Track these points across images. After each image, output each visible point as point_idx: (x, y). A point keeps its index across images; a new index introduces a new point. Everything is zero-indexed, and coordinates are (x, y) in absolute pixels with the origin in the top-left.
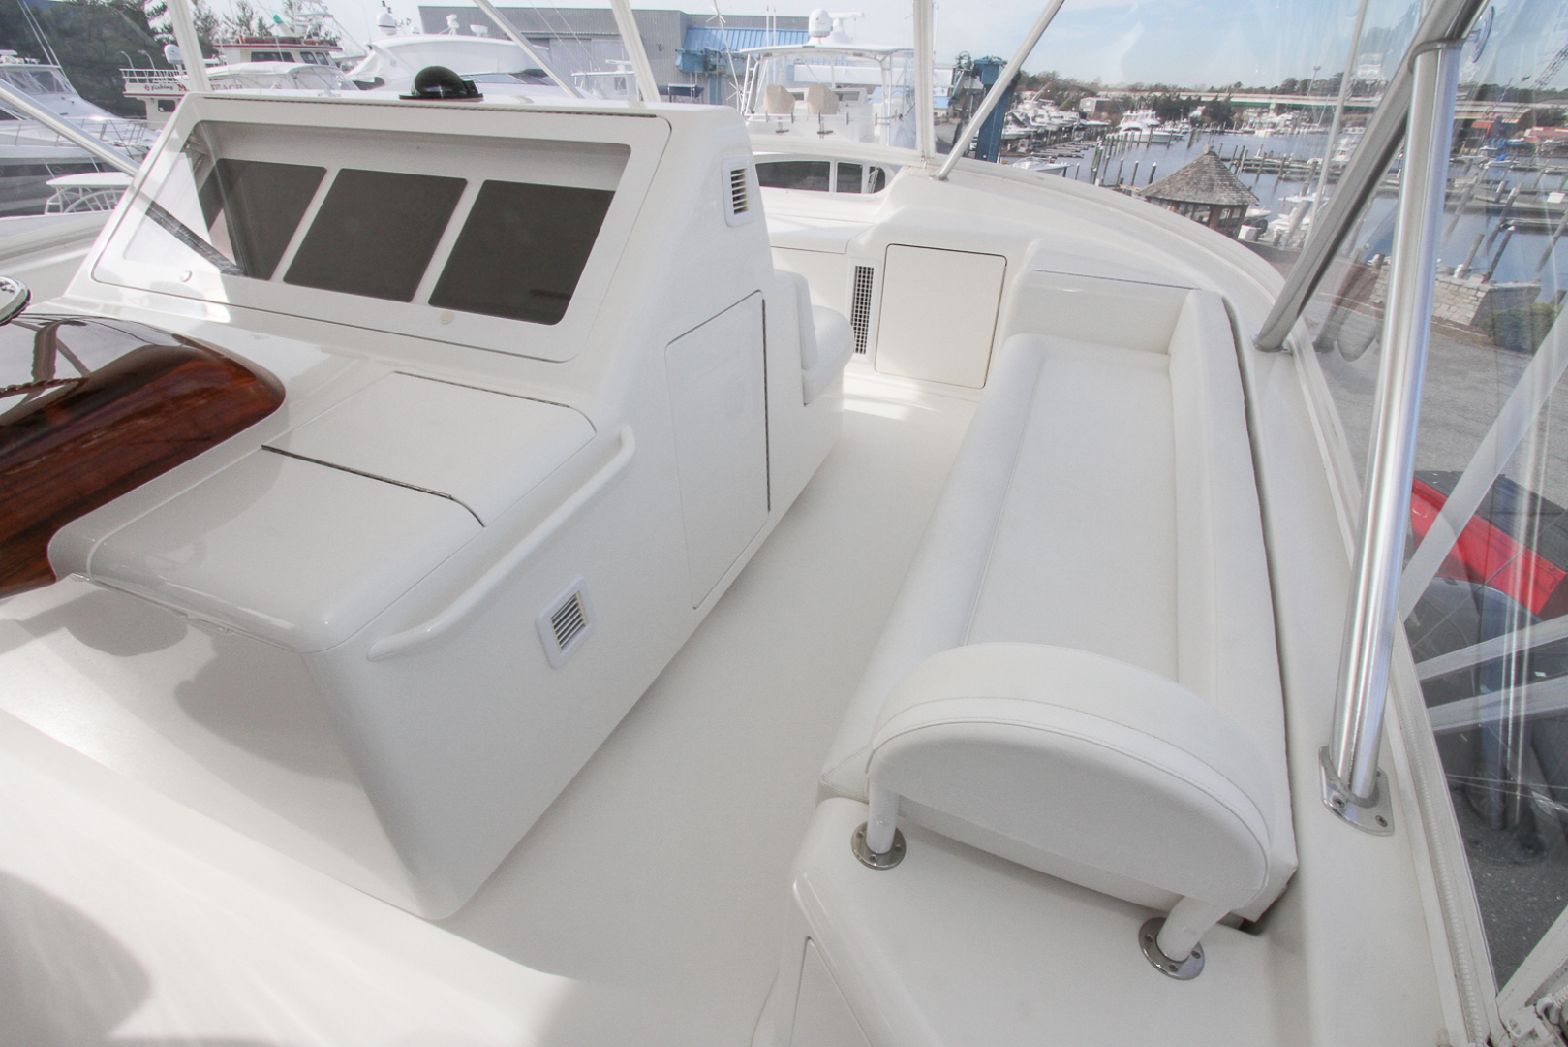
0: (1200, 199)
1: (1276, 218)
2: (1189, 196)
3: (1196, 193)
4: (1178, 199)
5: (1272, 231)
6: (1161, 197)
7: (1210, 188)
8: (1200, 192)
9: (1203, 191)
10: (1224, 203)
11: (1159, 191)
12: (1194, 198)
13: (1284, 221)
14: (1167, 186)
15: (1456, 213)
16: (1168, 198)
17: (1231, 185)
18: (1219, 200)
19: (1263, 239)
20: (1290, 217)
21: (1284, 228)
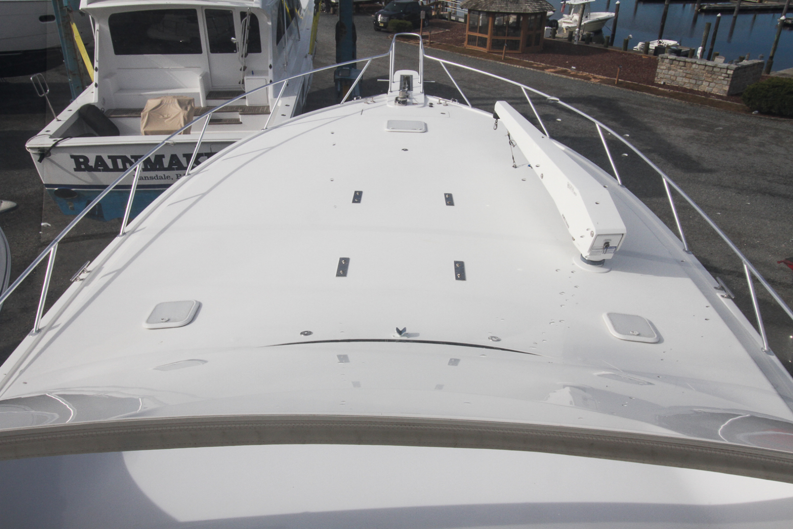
0: (511, 9)
1: (562, 17)
2: (502, 8)
3: (507, 5)
4: (494, 11)
5: (563, 28)
6: (480, 9)
8: (509, 5)
9: (511, 3)
11: (477, 5)
12: (506, 9)
16: (486, 10)
18: (525, 10)
19: (557, 35)
20: (571, 16)
21: (570, 25)
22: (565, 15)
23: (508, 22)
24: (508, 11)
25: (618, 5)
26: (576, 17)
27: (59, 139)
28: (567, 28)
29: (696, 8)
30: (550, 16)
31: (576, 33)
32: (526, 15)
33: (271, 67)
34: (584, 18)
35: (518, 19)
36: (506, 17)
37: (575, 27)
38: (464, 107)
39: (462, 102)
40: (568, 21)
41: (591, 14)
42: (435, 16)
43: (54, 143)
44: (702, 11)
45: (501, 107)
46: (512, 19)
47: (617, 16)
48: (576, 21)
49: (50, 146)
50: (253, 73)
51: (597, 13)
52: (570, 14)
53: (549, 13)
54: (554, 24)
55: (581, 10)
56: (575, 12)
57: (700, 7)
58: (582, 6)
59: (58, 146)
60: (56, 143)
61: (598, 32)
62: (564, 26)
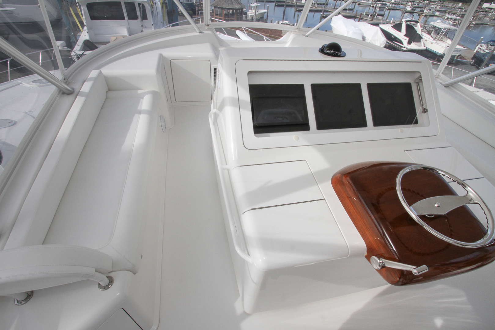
0: (230, 7)
1: (249, 11)
2: (227, 6)
3: (229, 5)
4: (224, 7)
5: (249, 16)
6: (219, 7)
7: (232, 3)
8: (230, 5)
9: (230, 4)
10: (237, 8)
11: (217, 5)
12: (228, 7)
13: (251, 12)
14: (219, 3)
15: (285, 7)
16: (221, 7)
17: (237, 2)
18: (236, 7)
19: (247, 18)
20: (252, 11)
21: (251, 15)
22: (250, 10)
23: (229, 13)
24: (229, 8)
25: (268, 7)
26: (254, 11)
27: (83, 52)
28: (251, 16)
29: (295, 9)
30: (245, 11)
31: (254, 17)
32: (236, 10)
33: (153, 25)
34: (257, 11)
35: (233, 11)
36: (228, 11)
37: (254, 15)
38: (225, 35)
39: (225, 34)
40: (251, 13)
41: (259, 10)
42: (201, 9)
43: (82, 53)
44: (297, 10)
45: (238, 32)
46: (231, 11)
47: (268, 12)
48: (254, 13)
49: (81, 54)
50: (146, 28)
51: (262, 10)
52: (251, 10)
53: (244, 10)
54: (246, 14)
55: (255, 8)
56: (253, 9)
57: (296, 9)
58: (255, 7)
59: (84, 54)
60: (83, 53)
61: (262, 18)
62: (250, 14)
